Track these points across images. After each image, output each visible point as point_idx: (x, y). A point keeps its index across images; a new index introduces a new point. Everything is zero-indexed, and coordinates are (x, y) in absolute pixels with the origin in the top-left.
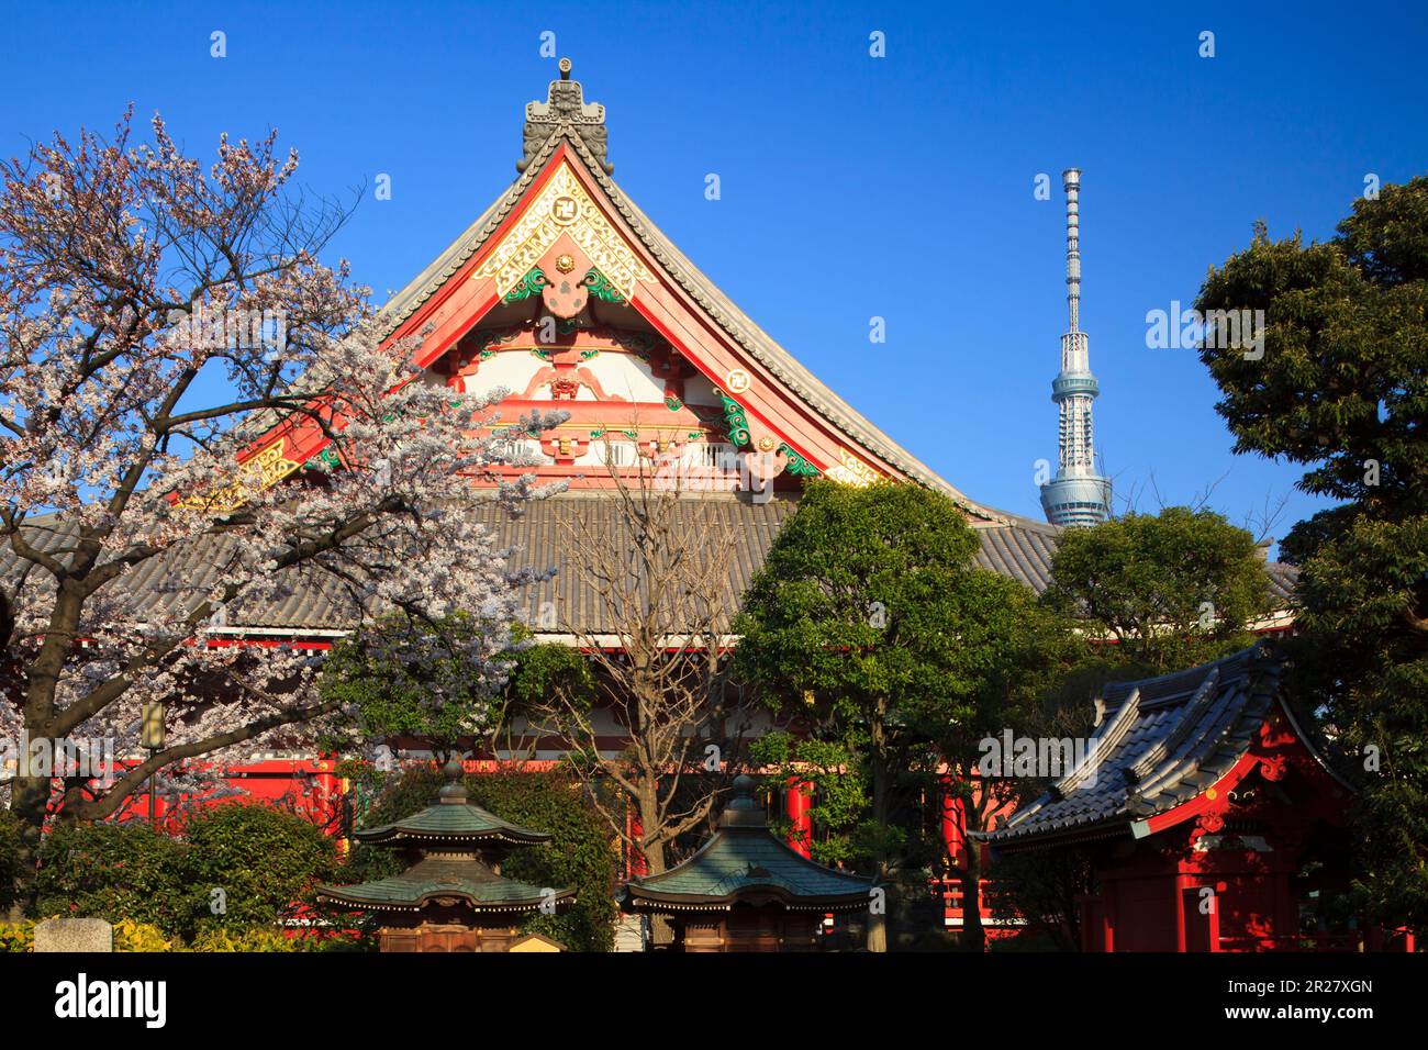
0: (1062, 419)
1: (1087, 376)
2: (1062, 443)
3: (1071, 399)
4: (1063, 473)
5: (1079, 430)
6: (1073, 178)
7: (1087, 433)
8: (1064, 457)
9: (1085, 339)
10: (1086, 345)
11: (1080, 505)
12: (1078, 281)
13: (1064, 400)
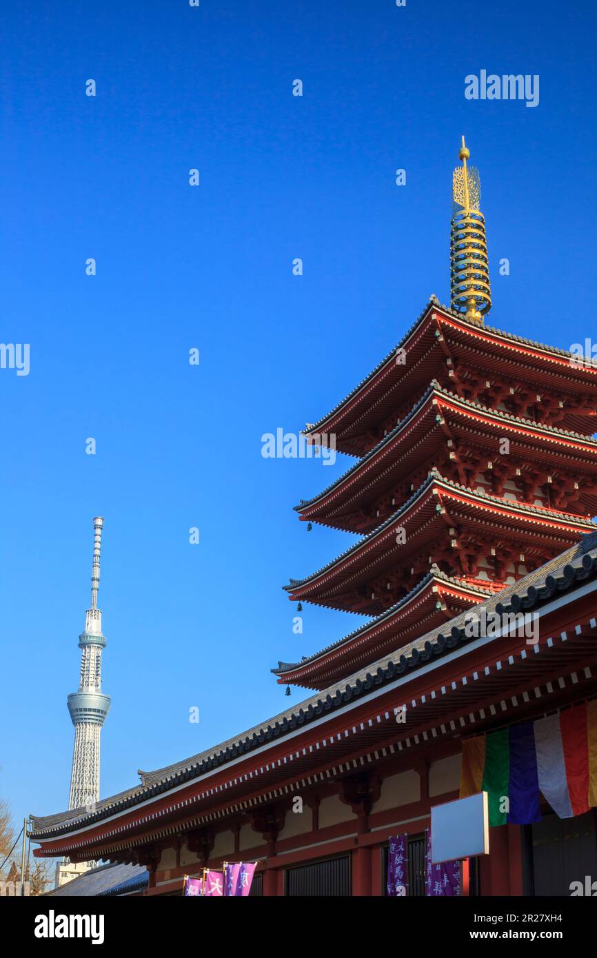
0: (83, 658)
1: (99, 635)
2: (82, 672)
3: (89, 647)
4: (82, 690)
5: (93, 666)
6: (99, 522)
7: (97, 668)
8: (83, 680)
9: (100, 614)
10: (100, 617)
11: (90, 710)
12: (98, 580)
13: (85, 648)
